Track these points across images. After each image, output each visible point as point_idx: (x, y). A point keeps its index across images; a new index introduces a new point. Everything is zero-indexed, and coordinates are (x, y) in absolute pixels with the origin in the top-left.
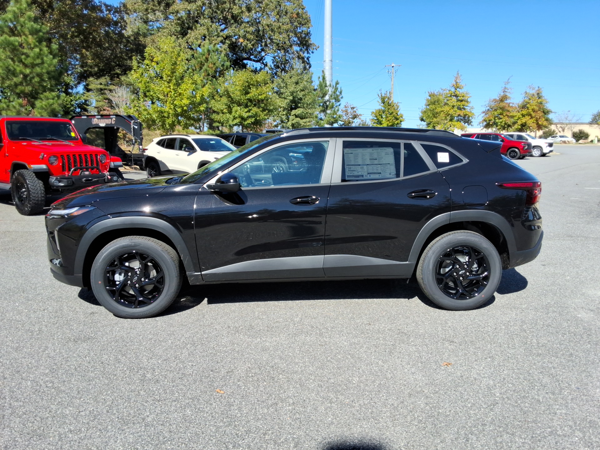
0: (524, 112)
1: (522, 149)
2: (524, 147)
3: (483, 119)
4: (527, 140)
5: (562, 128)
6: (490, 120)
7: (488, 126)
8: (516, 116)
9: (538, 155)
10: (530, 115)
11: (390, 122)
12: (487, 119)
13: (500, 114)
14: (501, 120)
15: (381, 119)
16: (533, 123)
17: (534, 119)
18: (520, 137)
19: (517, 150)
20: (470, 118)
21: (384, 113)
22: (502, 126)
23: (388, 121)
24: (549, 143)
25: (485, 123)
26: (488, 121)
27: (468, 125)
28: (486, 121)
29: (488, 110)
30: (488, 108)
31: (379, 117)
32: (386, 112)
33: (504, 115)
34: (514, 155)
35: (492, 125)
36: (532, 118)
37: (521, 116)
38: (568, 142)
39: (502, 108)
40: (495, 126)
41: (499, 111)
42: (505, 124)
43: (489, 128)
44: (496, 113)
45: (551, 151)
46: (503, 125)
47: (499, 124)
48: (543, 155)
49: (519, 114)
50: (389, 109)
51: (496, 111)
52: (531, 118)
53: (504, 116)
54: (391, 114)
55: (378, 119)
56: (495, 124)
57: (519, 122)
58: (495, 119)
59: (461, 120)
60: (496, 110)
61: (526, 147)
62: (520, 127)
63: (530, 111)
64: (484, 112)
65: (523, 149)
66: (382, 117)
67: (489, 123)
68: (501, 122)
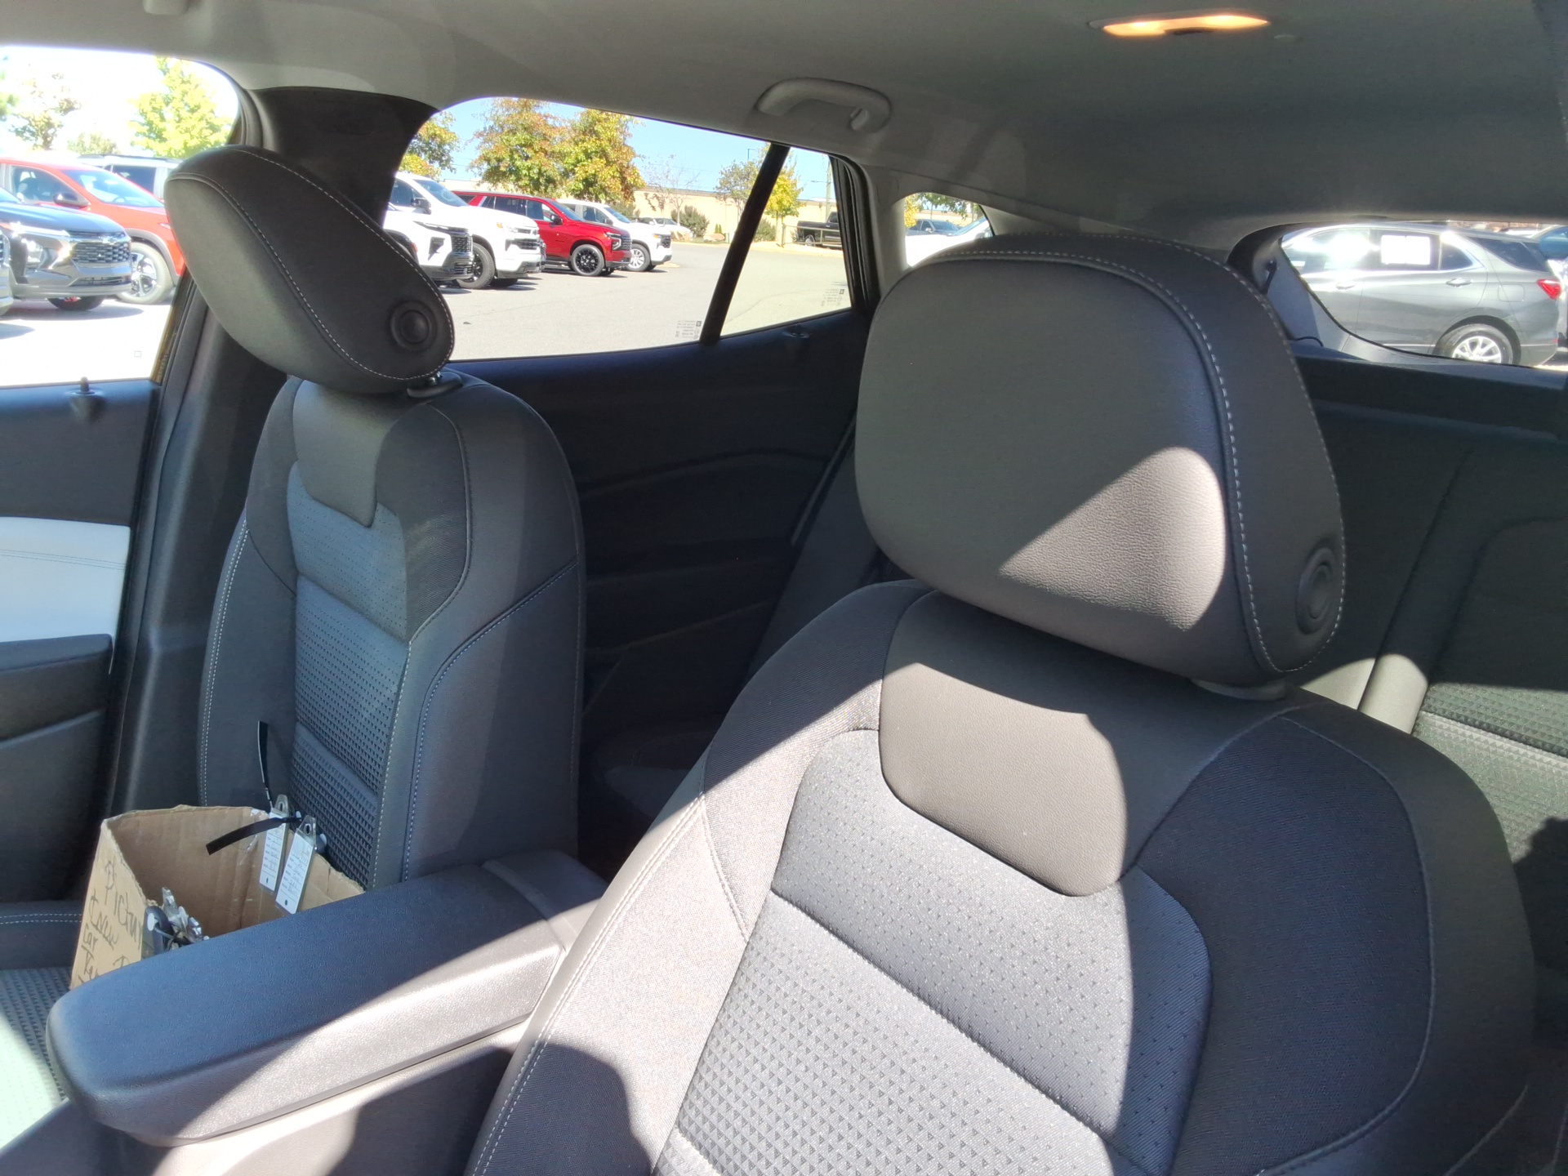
0: (591, 145)
1: (607, 249)
2: (613, 242)
3: (479, 153)
4: (610, 222)
5: (658, 198)
6: (499, 160)
7: (494, 175)
8: (568, 154)
9: (638, 266)
10: (603, 154)
11: (192, 137)
12: (491, 155)
13: (524, 146)
14: (529, 163)
15: (161, 125)
16: (614, 177)
17: (615, 167)
18: (590, 213)
19: (595, 250)
20: (447, 147)
21: (167, 104)
22: (531, 179)
23: (187, 131)
24: (663, 236)
25: (485, 166)
26: (494, 163)
27: (443, 166)
28: (488, 161)
29: (492, 128)
30: (492, 123)
31: (154, 117)
32: (176, 104)
33: (536, 148)
34: (590, 263)
35: (504, 173)
36: (609, 163)
37: (582, 156)
38: (680, 235)
39: (530, 127)
40: (513, 177)
41: (522, 136)
42: (540, 173)
43: (498, 180)
44: (514, 141)
45: (668, 258)
46: (536, 177)
47: (524, 172)
48: (650, 268)
49: (577, 149)
50: (185, 93)
51: (515, 134)
52: (606, 165)
53: (536, 152)
54: (193, 111)
55: (150, 124)
56: (515, 172)
57: (580, 173)
58: (512, 158)
59: (422, 149)
60: (513, 132)
61: (619, 244)
62: (581, 186)
63: (605, 143)
64: (480, 135)
65: (610, 248)
66: (163, 119)
67: (498, 167)
68: (529, 169)
